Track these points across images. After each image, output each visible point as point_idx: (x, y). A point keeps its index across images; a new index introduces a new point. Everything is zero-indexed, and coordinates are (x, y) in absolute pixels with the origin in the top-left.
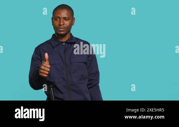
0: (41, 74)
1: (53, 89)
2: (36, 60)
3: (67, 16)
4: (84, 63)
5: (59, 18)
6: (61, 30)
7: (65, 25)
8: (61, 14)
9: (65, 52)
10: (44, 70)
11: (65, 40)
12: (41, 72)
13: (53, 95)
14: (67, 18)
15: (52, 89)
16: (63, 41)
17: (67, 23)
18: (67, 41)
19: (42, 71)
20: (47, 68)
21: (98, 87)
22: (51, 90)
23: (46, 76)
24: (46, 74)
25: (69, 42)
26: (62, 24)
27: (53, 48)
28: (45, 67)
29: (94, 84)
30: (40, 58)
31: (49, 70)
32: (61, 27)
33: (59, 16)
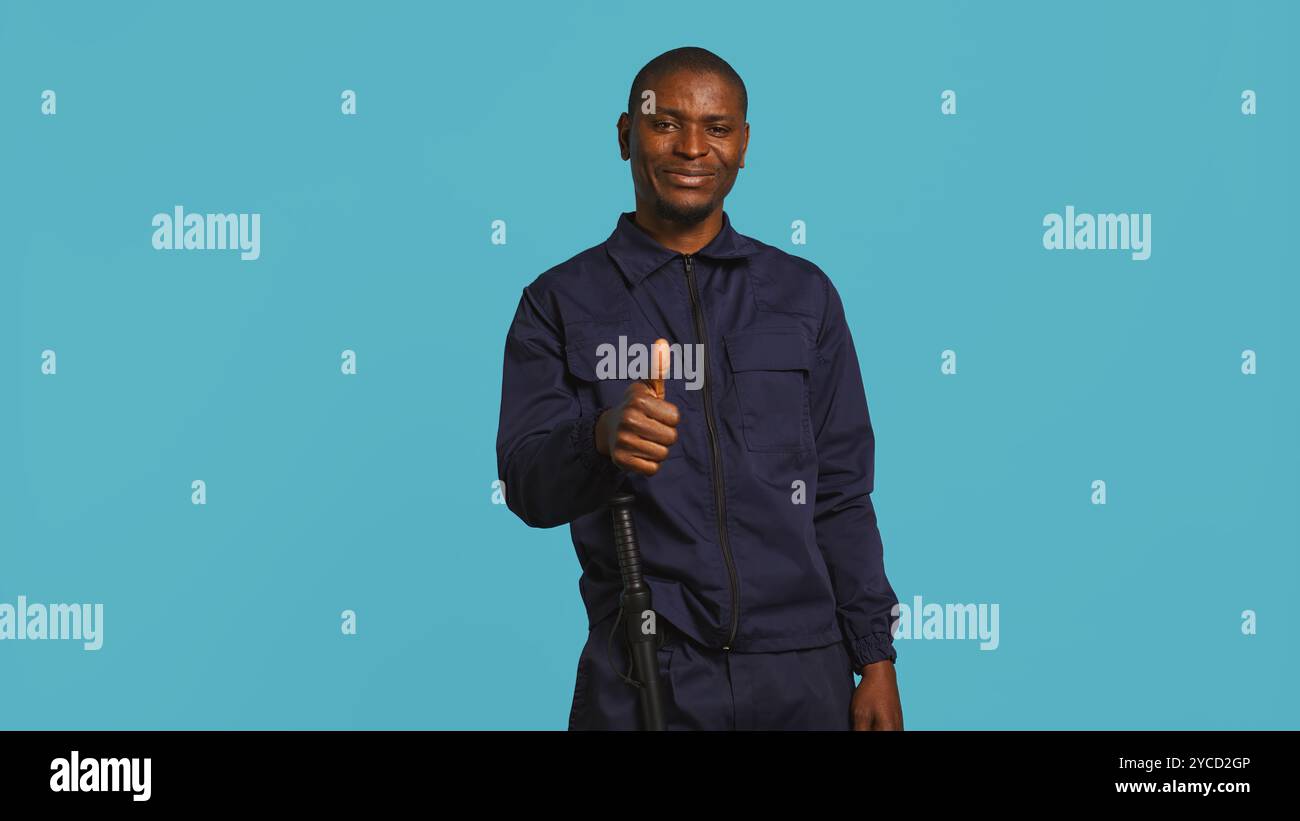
0: (622, 456)
1: (631, 520)
2: (537, 357)
3: (723, 112)
4: (800, 376)
5: (681, 119)
6: (688, 181)
7: (711, 154)
8: (690, 97)
9: (694, 310)
10: (643, 434)
11: (691, 244)
12: (624, 446)
13: (632, 554)
14: (720, 124)
15: (626, 517)
16: (684, 253)
17: (725, 147)
18: (710, 253)
19: (627, 438)
20: (663, 422)
21: (870, 517)
22: (622, 522)
23: (653, 465)
24: (650, 456)
25: (717, 256)
26: (695, 151)
27: (629, 286)
28: (650, 415)
29: (847, 495)
30: (555, 345)
31: (671, 432)
32: (689, 168)
33: (683, 105)
